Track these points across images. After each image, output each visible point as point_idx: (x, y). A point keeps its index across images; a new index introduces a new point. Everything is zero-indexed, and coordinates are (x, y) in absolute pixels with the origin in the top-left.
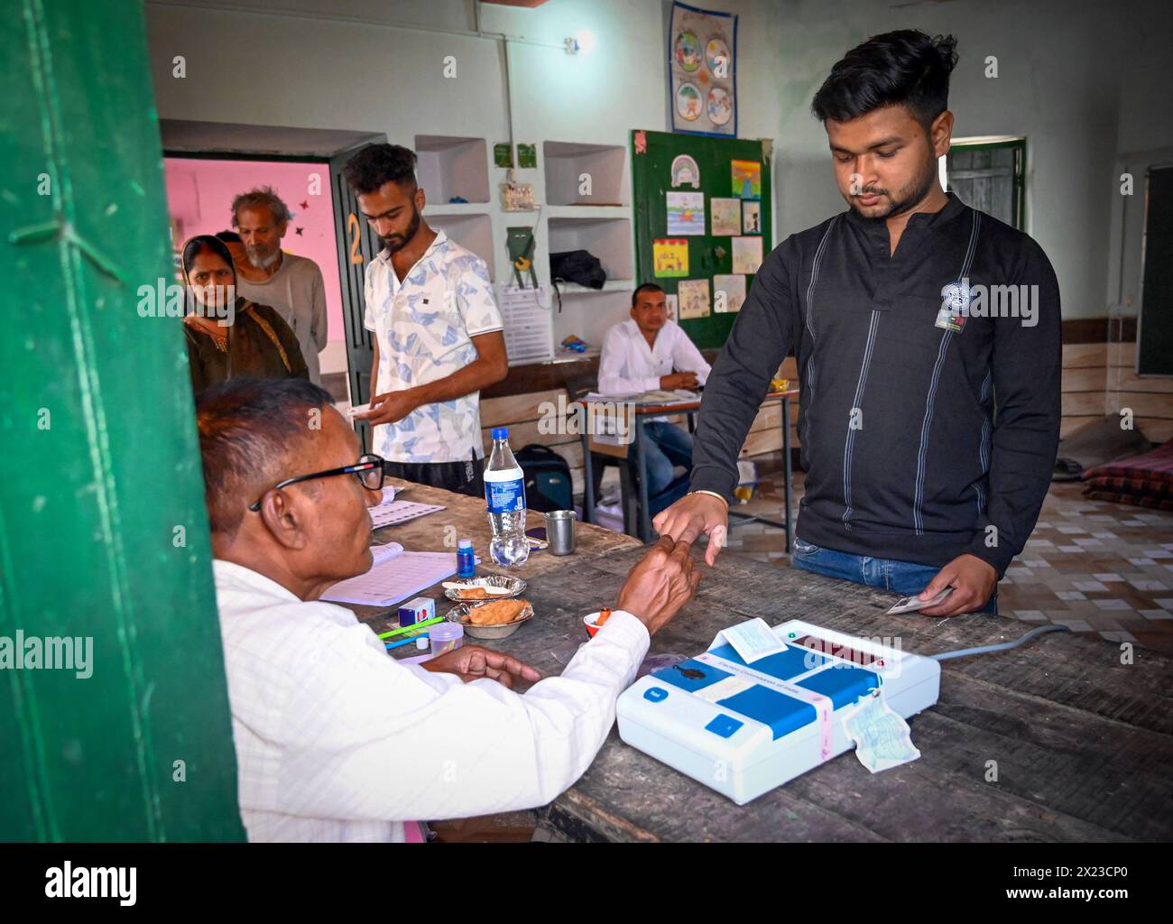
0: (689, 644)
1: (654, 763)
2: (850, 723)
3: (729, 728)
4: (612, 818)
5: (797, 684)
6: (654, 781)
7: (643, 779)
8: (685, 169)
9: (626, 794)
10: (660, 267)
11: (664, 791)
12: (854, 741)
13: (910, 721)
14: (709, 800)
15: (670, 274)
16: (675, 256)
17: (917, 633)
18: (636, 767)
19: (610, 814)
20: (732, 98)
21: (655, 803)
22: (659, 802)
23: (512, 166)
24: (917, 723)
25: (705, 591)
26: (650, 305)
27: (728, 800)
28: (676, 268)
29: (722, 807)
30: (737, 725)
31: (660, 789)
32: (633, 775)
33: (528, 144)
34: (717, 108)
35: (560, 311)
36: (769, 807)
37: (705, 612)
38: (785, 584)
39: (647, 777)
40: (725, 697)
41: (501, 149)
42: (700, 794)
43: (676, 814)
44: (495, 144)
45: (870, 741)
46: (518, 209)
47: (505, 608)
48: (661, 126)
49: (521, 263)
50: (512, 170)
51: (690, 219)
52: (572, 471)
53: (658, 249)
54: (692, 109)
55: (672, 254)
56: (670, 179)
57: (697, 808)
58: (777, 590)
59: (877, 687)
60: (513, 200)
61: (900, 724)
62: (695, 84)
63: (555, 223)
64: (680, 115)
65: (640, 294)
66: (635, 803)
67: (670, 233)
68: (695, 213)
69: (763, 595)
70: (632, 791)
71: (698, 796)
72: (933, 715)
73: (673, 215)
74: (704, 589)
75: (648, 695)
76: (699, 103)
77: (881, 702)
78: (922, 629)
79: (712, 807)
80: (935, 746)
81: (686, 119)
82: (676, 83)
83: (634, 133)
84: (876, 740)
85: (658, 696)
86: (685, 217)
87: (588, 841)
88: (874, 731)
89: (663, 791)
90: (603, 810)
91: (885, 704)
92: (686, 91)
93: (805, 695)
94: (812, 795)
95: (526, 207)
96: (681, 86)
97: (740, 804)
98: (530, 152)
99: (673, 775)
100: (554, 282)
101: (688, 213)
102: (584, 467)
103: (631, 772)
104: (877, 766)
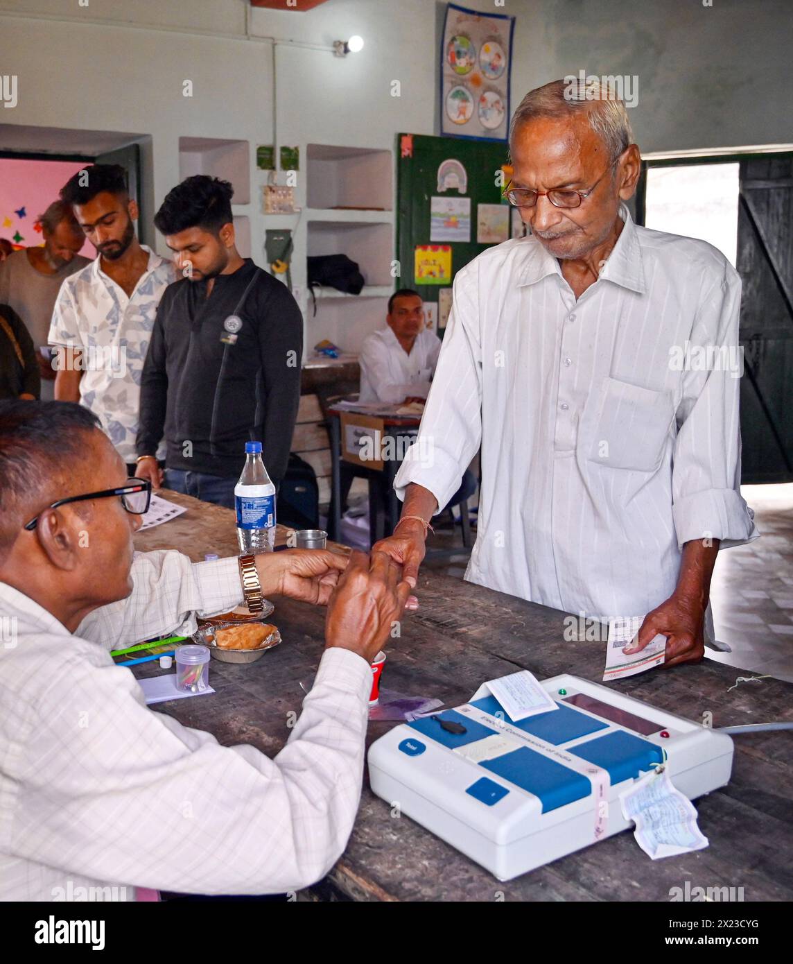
0: (446, 688)
1: (407, 821)
2: (628, 801)
3: (493, 795)
4: (361, 879)
5: (568, 750)
6: (406, 842)
7: (395, 838)
8: (452, 174)
9: (376, 854)
10: (420, 273)
11: (418, 854)
12: (632, 821)
13: (696, 802)
14: (467, 871)
15: (431, 281)
16: (437, 263)
17: (703, 698)
18: (387, 823)
19: (358, 875)
20: (506, 101)
21: (407, 867)
22: (412, 866)
23: (273, 168)
24: (703, 805)
25: (464, 629)
26: (406, 311)
27: (488, 873)
28: (437, 274)
29: (481, 881)
30: (503, 792)
31: (413, 851)
32: (384, 832)
33: (292, 147)
34: (489, 112)
35: (315, 315)
36: (534, 886)
37: (463, 653)
38: (552, 629)
39: (399, 836)
40: (489, 758)
41: (264, 152)
42: (456, 863)
43: (430, 884)
44: (258, 147)
45: (651, 822)
46: (277, 210)
47: (252, 633)
48: (428, 129)
49: (278, 266)
50: (274, 172)
51: (455, 225)
52: (319, 480)
53: (419, 255)
54: (462, 112)
55: (434, 261)
56: (436, 184)
57: (454, 878)
58: (542, 634)
59: (661, 762)
60: (273, 203)
61: (686, 807)
62: (466, 88)
63: (314, 226)
64: (450, 119)
65: (397, 299)
66: (386, 865)
67: (433, 238)
68: (461, 219)
69: (527, 638)
70: (382, 851)
71: (455, 865)
72: (725, 798)
73: (437, 221)
74: (461, 626)
75: (403, 747)
76: (470, 107)
77: (664, 780)
78: (709, 694)
79: (471, 880)
80: (726, 835)
81: (455, 122)
82: (447, 86)
83: (400, 137)
84: (658, 822)
85: (414, 748)
86: (450, 223)
87: (332, 900)
88: (655, 812)
89: (415, 854)
90: (351, 870)
91: (669, 782)
92: (457, 94)
93: (578, 765)
94: (583, 878)
95: (286, 209)
96: (452, 89)
97: (502, 880)
98: (293, 154)
99: (427, 837)
100: (310, 286)
101: (453, 219)
102: (331, 476)
103: (381, 829)
104: (658, 851)
